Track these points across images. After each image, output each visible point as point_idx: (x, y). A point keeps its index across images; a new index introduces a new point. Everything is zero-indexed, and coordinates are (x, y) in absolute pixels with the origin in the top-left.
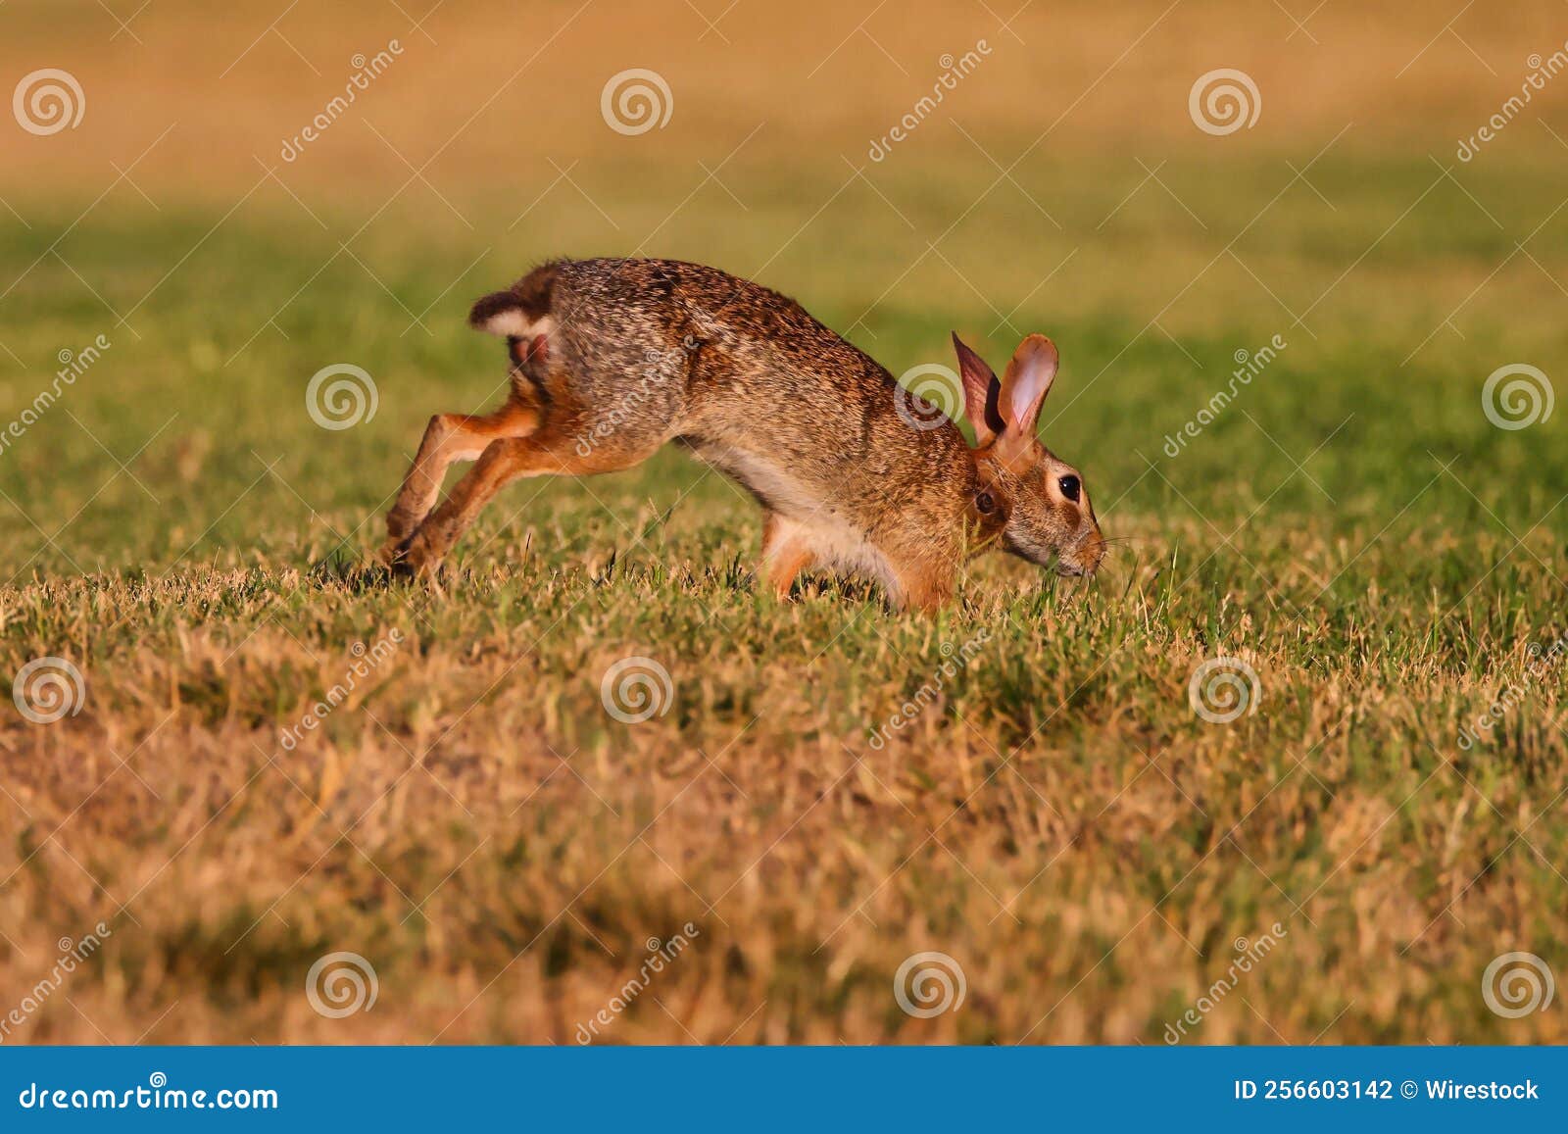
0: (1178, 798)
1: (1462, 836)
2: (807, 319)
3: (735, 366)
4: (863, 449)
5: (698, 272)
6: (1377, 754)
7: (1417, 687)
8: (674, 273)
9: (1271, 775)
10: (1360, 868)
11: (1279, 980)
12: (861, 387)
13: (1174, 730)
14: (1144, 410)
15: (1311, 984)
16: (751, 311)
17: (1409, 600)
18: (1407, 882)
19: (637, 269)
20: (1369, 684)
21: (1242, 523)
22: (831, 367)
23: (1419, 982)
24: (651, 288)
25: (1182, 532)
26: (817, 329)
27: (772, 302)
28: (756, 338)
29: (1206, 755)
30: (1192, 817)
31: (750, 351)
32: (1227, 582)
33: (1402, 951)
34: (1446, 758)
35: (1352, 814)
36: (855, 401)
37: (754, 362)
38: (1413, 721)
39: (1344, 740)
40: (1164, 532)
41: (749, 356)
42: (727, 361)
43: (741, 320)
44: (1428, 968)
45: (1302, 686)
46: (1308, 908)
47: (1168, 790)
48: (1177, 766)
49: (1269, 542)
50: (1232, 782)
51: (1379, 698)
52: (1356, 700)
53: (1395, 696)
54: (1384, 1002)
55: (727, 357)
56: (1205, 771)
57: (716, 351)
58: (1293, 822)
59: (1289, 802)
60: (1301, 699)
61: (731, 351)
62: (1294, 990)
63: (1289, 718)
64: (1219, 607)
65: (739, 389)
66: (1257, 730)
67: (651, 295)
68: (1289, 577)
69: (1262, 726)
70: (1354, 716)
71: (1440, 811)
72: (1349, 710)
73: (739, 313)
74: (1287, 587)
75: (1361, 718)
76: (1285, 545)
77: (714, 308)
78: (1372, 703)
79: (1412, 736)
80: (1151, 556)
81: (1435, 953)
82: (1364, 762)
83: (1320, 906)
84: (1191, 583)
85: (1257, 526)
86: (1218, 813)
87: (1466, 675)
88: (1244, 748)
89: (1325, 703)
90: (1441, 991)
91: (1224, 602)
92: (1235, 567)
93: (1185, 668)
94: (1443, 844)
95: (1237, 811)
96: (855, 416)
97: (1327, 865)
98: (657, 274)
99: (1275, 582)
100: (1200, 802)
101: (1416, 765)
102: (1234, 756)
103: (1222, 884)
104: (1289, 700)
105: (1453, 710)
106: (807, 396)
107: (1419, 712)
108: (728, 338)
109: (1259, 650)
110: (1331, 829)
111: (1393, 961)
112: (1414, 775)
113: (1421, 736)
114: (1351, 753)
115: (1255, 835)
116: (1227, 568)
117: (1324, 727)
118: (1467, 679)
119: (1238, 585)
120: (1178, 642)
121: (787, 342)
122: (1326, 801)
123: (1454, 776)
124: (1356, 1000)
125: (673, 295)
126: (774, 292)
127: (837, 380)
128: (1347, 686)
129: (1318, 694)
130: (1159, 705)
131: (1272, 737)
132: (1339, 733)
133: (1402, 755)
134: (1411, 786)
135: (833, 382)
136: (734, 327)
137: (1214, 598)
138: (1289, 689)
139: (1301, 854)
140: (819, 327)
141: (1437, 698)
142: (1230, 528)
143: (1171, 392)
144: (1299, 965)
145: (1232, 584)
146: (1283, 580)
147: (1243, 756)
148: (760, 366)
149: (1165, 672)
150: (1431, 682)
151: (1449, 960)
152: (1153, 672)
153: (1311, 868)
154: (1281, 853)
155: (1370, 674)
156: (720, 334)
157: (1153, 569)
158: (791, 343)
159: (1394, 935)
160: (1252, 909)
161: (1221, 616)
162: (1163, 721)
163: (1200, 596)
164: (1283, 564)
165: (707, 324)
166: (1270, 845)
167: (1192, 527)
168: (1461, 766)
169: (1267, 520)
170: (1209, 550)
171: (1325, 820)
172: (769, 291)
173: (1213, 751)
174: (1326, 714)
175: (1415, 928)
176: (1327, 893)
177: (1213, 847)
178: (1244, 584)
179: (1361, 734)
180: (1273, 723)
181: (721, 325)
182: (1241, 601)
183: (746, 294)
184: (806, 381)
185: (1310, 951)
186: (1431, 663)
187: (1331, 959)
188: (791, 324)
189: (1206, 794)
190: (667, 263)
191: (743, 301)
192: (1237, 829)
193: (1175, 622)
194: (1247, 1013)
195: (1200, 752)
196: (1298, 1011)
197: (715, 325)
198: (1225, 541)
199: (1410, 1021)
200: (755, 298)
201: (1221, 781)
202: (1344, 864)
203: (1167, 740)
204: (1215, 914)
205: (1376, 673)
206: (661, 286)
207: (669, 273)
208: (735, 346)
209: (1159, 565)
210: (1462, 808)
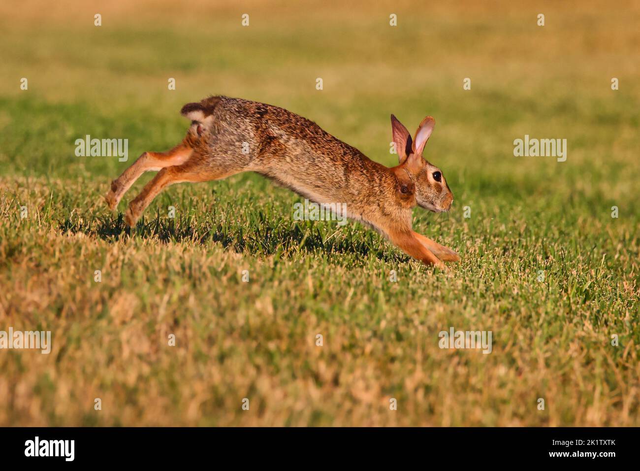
0: (50, 294)
1: (166, 309)
2: (320, 130)
3: (287, 149)
4: (346, 184)
5: (275, 110)
6: (132, 276)
7: (150, 248)
8: (265, 109)
9: (89, 284)
10: (124, 323)
11: (89, 369)
12: (342, 160)
13: (49, 266)
14: (42, 134)
15: (102, 371)
16: (295, 127)
17: (148, 212)
18: (143, 328)
19: (251, 105)
20: (130, 247)
21: (80, 180)
22: (329, 152)
23: (146, 370)
24: (255, 113)
25: (56, 184)
26: (324, 134)
27: (305, 124)
28: (297, 138)
29: (62, 277)
30: (55, 302)
31: (294, 143)
32: (74, 204)
33: (140, 357)
34: (161, 277)
35: (121, 300)
36: (340, 166)
37: (296, 148)
38: (147, 262)
39: (119, 270)
40: (48, 184)
41: (294, 146)
42: (284, 147)
43: (291, 131)
44: (150, 364)
45: (102, 248)
46: (102, 338)
47: (46, 291)
48: (50, 281)
49: (91, 188)
50: (72, 287)
51: (134, 252)
52: (124, 254)
53: (140, 252)
54: (131, 378)
55: (284, 145)
56: (61, 283)
57: (279, 142)
58: (97, 303)
59: (95, 295)
60: (102, 253)
61: (286, 143)
62: (95, 373)
63: (97, 261)
64: (69, 215)
65: (288, 159)
66: (84, 266)
67: (254, 116)
68: (99, 202)
69: (85, 264)
70: (123, 260)
71: (157, 299)
72: (121, 257)
73: (290, 127)
74: (98, 207)
75: (126, 261)
76: (98, 190)
77: (280, 125)
78: (131, 255)
79: (147, 268)
80: (42, 194)
81: (153, 358)
82: (127, 279)
83: (107, 339)
84: (59, 205)
85: (86, 181)
86: (66, 300)
87: (170, 243)
88: (78, 273)
89: (112, 255)
90: (155, 373)
91: (72, 213)
92: (77, 199)
93: (54, 241)
94: (158, 313)
95: (74, 299)
96: (341, 172)
97: (110, 321)
98: (259, 108)
99: (93, 205)
100: (59, 296)
101: (148, 280)
102: (73, 277)
103: (67, 329)
104: (97, 254)
105: (164, 257)
106: (319, 164)
107: (150, 259)
108: (285, 137)
109: (86, 233)
110: (112, 307)
111: (136, 361)
112: (147, 285)
113: (151, 268)
114: (122, 276)
115: (81, 309)
116: (73, 199)
117: (111, 265)
118: (170, 244)
119: (78, 206)
120: (52, 229)
121: (311, 140)
122: (111, 295)
123: (163, 285)
124: (120, 377)
125: (263, 118)
126: (307, 119)
127: (332, 157)
128: (121, 248)
129: (109, 251)
130: (44, 256)
131: (90, 269)
132: (117, 267)
133: (142, 277)
134: (145, 288)
135: (330, 158)
136: (287, 133)
137: (68, 211)
138: (97, 249)
139: (100, 317)
140: (325, 133)
141: (158, 252)
142: (76, 183)
143: (53, 126)
144: (97, 364)
145: (75, 206)
146: (96, 204)
147: (77, 277)
148: (299, 151)
149: (46, 242)
150: (156, 246)
151: (159, 360)
152: (41, 242)
153: (103, 323)
154: (91, 316)
155: (131, 243)
156: (281, 135)
157: (43, 199)
158: (313, 141)
159: (137, 350)
160: (79, 340)
161: (70, 219)
162: (45, 262)
163: (62, 210)
164: (97, 197)
165: (275, 131)
166: (87, 313)
167: (59, 182)
168: (166, 281)
169: (91, 179)
170: (66, 191)
171: (110, 303)
172: (305, 119)
173: (65, 275)
174: (112, 259)
175: (145, 347)
176: (110, 333)
177: (64, 314)
178: (81, 206)
179: (126, 267)
180: (90, 263)
181: (282, 132)
182: (78, 213)
183: (294, 120)
184: (318, 157)
185: (102, 357)
186: (156, 238)
187: (111, 360)
188: (313, 133)
189: (62, 293)
190: (264, 105)
191: (292, 123)
192: (74, 307)
193: (51, 221)
194: (75, 382)
195: (59, 276)
196: (96, 382)
197: (279, 132)
198: (73, 188)
199: (142, 386)
200: (298, 122)
201: (68, 287)
202: (117, 321)
203: (46, 270)
204: (64, 342)
205: (133, 242)
206: (259, 113)
207: (264, 109)
208: (288, 141)
209: (46, 198)
210: (166, 298)
